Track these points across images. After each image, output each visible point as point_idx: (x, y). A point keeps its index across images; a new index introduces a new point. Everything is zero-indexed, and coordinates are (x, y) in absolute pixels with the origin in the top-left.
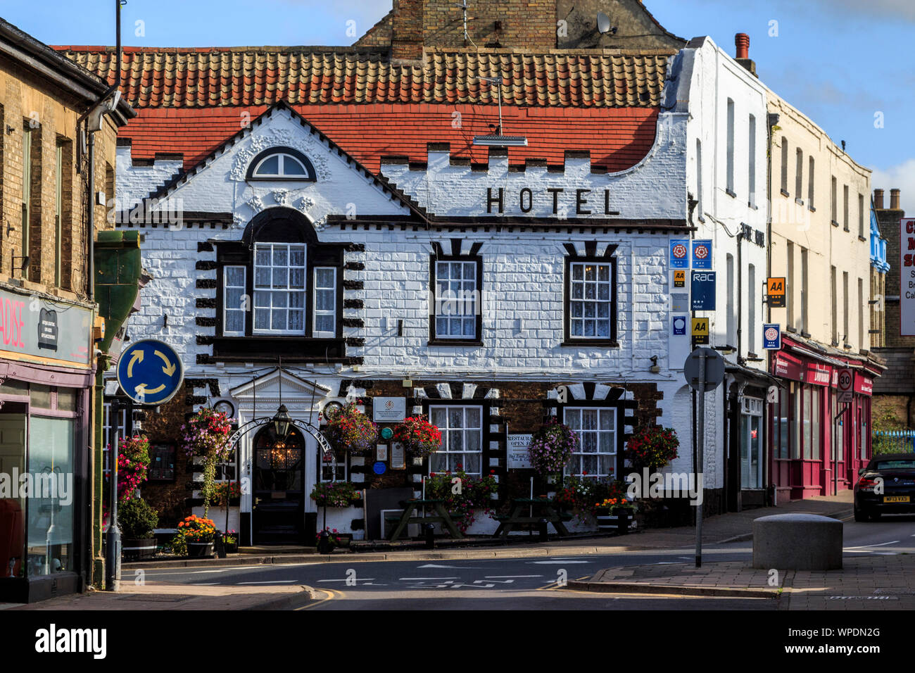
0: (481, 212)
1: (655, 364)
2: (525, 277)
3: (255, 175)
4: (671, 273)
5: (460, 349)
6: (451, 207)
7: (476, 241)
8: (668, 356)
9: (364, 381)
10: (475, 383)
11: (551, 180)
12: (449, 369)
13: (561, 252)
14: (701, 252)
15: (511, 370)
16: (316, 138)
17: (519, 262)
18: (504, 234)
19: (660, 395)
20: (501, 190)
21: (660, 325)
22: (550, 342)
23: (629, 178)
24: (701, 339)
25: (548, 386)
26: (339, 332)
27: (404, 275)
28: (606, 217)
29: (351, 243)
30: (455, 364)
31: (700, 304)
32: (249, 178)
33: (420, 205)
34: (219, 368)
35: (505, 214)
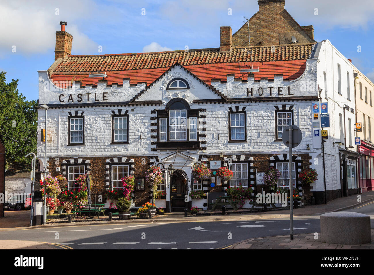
0: (245, 97)
1: (308, 147)
2: (261, 118)
3: (169, 87)
4: (313, 115)
5: (239, 143)
6: (235, 95)
7: (244, 106)
8: (313, 144)
9: (207, 155)
10: (245, 155)
11: (269, 84)
12: (236, 151)
13: (273, 109)
14: (324, 107)
15: (257, 150)
16: (189, 74)
17: (259, 113)
18: (253, 103)
19: (311, 158)
20: (252, 89)
21: (310, 133)
22: (271, 140)
23: (297, 82)
24: (325, 138)
25: (270, 156)
26: (198, 139)
27: (220, 119)
28: (289, 96)
29: (201, 109)
30: (238, 149)
31: (324, 125)
32: (168, 88)
33: (224, 95)
34: (158, 152)
35: (253, 97)
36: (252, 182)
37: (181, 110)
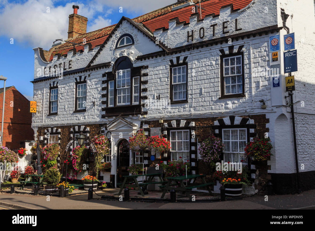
0: (186, 44)
1: (264, 104)
2: (204, 69)
3: (118, 46)
4: (270, 55)
5: (180, 104)
6: (176, 43)
7: (185, 56)
8: (271, 99)
9: (148, 121)
10: (186, 119)
11: (214, 22)
12: (175, 114)
13: (218, 54)
14: (289, 41)
15: (199, 112)
17: (202, 62)
18: (196, 51)
19: (268, 121)
20: (192, 31)
21: (266, 83)
22: (215, 98)
23: (248, 11)
24: (291, 88)
25: (214, 119)
26: (140, 102)
27: (161, 76)
29: (144, 66)
30: (178, 111)
31: (289, 69)
32: (116, 48)
33: (166, 45)
34: (107, 119)
35: (194, 42)
36: (193, 156)
37: (126, 70)
